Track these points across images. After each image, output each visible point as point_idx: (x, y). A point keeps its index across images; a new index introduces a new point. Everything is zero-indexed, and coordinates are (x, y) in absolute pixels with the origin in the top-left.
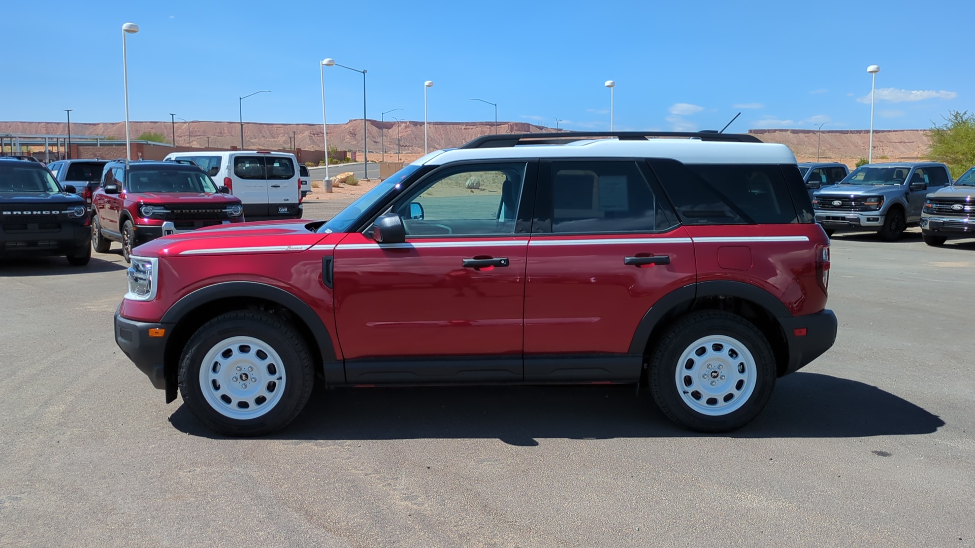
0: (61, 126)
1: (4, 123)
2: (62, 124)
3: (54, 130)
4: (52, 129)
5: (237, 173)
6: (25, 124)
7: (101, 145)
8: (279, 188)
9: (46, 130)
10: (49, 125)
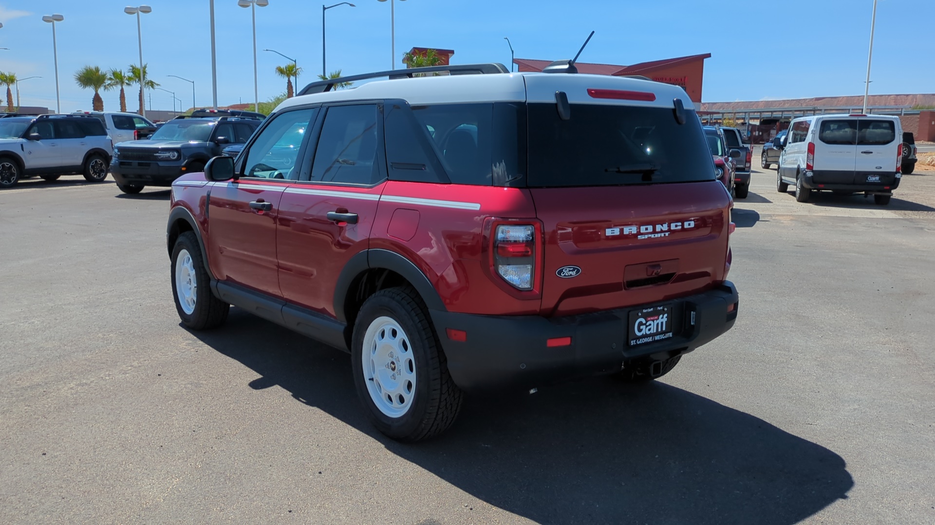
0: (910, 98)
1: (858, 98)
2: (911, 96)
3: (902, 102)
4: (900, 101)
5: (822, 139)
6: (876, 97)
7: (905, 114)
8: (871, 154)
9: (894, 102)
10: (899, 97)
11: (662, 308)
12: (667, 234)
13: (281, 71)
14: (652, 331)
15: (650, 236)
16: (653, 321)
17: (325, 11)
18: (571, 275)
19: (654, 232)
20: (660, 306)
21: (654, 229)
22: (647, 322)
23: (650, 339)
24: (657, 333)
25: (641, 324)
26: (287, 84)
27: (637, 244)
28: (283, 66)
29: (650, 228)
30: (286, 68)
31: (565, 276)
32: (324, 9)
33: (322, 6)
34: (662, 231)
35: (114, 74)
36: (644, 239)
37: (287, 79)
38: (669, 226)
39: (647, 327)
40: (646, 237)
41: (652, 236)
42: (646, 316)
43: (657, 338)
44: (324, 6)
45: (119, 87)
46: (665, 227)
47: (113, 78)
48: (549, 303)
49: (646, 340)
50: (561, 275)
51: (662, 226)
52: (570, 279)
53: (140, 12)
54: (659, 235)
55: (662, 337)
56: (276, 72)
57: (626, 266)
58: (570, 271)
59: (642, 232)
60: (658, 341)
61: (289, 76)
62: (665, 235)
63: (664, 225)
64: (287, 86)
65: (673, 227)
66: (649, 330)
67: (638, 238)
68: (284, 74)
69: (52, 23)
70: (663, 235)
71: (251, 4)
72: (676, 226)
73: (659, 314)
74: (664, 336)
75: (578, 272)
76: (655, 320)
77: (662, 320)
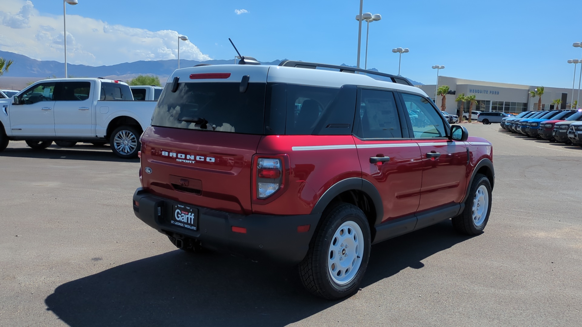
11: (189, 208)
12: (193, 162)
14: (184, 221)
15: (183, 160)
16: (185, 214)
19: (186, 159)
20: (188, 207)
21: (186, 157)
22: (182, 213)
23: (182, 225)
24: (187, 223)
25: (178, 213)
27: (176, 164)
29: (183, 156)
34: (190, 160)
36: (180, 162)
38: (195, 158)
39: (181, 216)
40: (181, 161)
41: (184, 161)
42: (181, 209)
43: (186, 226)
46: (192, 157)
49: (180, 224)
51: (191, 156)
54: (188, 161)
55: (189, 227)
57: (169, 175)
58: (148, 170)
59: (178, 157)
60: (186, 228)
62: (192, 162)
63: (192, 156)
65: (198, 158)
66: (183, 219)
67: (176, 160)
70: (190, 162)
72: (200, 158)
73: (188, 211)
74: (191, 227)
75: (151, 171)
76: (186, 214)
77: (191, 217)
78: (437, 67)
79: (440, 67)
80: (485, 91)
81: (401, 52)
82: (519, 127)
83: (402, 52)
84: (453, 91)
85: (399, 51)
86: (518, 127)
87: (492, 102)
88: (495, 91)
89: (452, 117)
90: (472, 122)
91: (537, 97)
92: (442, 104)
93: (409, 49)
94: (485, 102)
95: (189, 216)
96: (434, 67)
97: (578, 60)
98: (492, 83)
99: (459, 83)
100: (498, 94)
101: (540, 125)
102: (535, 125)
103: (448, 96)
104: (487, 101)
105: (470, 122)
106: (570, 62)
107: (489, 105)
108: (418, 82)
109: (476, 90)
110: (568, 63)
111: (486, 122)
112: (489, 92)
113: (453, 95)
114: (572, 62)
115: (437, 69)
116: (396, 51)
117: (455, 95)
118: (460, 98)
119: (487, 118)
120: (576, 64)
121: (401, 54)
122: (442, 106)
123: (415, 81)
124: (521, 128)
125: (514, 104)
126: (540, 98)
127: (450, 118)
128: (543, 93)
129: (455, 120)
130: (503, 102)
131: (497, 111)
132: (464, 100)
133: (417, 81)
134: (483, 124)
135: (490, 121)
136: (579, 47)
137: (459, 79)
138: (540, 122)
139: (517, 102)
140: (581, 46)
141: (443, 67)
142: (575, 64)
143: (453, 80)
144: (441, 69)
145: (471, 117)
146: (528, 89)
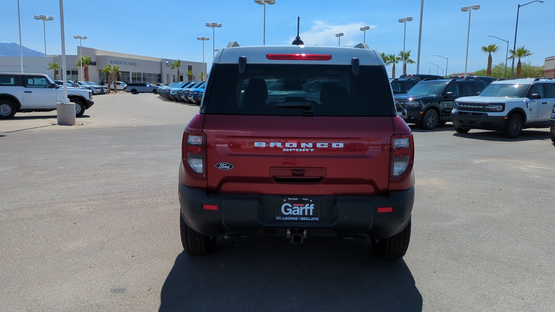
11: (307, 199)
12: (312, 150)
13: (485, 49)
14: (298, 213)
15: (294, 149)
16: (299, 207)
17: (519, 8)
18: (226, 168)
19: (299, 147)
21: (299, 145)
22: (293, 207)
23: (296, 219)
25: (287, 207)
26: (488, 57)
27: (282, 154)
28: (487, 46)
29: (295, 145)
30: (489, 47)
31: (221, 168)
32: (519, 6)
33: (518, 5)
34: (306, 148)
35: (391, 57)
36: (289, 151)
37: (489, 54)
38: (315, 145)
39: (293, 210)
40: (291, 150)
41: (297, 150)
42: (292, 203)
43: (302, 219)
44: (519, 5)
45: (392, 64)
46: (310, 145)
47: (390, 58)
48: (214, 183)
49: (291, 218)
50: (219, 168)
52: (225, 170)
53: (406, 21)
54: (304, 150)
55: (307, 219)
56: (482, 50)
57: (271, 167)
58: (225, 166)
59: (286, 146)
60: (303, 221)
61: (490, 52)
62: (310, 150)
63: (309, 143)
64: (488, 58)
65: (319, 145)
66: (296, 212)
67: (283, 150)
68: (487, 51)
69: (364, 31)
71: (469, 9)
72: (322, 145)
73: (305, 203)
74: (310, 218)
75: (231, 167)
76: (301, 206)
77: (309, 208)
78: (79, 37)
79: (82, 37)
80: (124, 62)
81: (44, 20)
82: (191, 96)
83: (46, 19)
84: (93, 62)
85: (43, 18)
86: (189, 96)
87: (132, 73)
88: (133, 62)
89: (103, 88)
90: (118, 92)
91: (176, 69)
92: (85, 75)
93: (53, 17)
94: (125, 73)
95: (306, 207)
96: (76, 37)
97: (205, 38)
98: (129, 55)
99: (98, 54)
100: (136, 65)
101: (200, 93)
102: (196, 94)
103: (90, 67)
104: (126, 72)
105: (116, 92)
106: (198, 39)
107: (129, 75)
108: (38, 51)
109: (116, 61)
110: (197, 40)
111: (134, 92)
112: (128, 64)
113: (94, 66)
114: (200, 39)
115: (80, 39)
116: (39, 18)
117: (96, 66)
118: (107, 69)
119: (135, 89)
120: (204, 41)
121: (45, 21)
122: (85, 77)
123: (34, 50)
124: (193, 97)
125: (150, 75)
126: (178, 70)
127: (101, 89)
128: (180, 65)
129: (106, 91)
130: (141, 73)
131: (137, 81)
132: (110, 71)
133: (36, 50)
134: (132, 94)
135: (138, 91)
136: (210, 27)
137: (98, 50)
138: (199, 91)
139: (147, 73)
140: (212, 26)
141: (85, 38)
142: (202, 41)
143: (92, 51)
144: (84, 39)
145: (116, 87)
146: (160, 61)
